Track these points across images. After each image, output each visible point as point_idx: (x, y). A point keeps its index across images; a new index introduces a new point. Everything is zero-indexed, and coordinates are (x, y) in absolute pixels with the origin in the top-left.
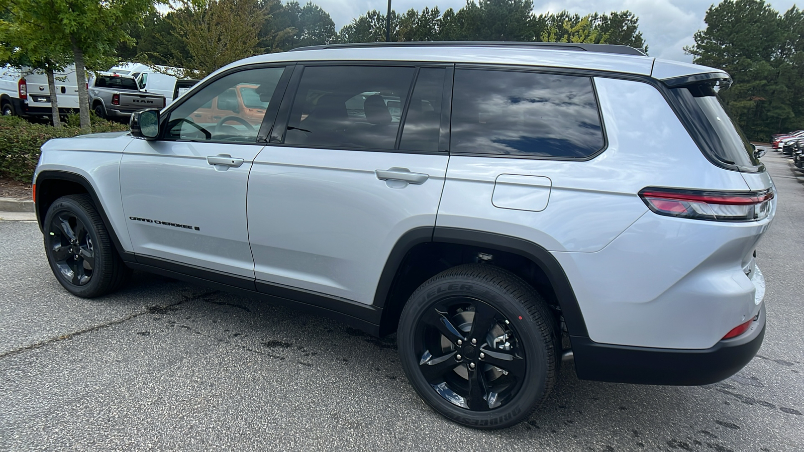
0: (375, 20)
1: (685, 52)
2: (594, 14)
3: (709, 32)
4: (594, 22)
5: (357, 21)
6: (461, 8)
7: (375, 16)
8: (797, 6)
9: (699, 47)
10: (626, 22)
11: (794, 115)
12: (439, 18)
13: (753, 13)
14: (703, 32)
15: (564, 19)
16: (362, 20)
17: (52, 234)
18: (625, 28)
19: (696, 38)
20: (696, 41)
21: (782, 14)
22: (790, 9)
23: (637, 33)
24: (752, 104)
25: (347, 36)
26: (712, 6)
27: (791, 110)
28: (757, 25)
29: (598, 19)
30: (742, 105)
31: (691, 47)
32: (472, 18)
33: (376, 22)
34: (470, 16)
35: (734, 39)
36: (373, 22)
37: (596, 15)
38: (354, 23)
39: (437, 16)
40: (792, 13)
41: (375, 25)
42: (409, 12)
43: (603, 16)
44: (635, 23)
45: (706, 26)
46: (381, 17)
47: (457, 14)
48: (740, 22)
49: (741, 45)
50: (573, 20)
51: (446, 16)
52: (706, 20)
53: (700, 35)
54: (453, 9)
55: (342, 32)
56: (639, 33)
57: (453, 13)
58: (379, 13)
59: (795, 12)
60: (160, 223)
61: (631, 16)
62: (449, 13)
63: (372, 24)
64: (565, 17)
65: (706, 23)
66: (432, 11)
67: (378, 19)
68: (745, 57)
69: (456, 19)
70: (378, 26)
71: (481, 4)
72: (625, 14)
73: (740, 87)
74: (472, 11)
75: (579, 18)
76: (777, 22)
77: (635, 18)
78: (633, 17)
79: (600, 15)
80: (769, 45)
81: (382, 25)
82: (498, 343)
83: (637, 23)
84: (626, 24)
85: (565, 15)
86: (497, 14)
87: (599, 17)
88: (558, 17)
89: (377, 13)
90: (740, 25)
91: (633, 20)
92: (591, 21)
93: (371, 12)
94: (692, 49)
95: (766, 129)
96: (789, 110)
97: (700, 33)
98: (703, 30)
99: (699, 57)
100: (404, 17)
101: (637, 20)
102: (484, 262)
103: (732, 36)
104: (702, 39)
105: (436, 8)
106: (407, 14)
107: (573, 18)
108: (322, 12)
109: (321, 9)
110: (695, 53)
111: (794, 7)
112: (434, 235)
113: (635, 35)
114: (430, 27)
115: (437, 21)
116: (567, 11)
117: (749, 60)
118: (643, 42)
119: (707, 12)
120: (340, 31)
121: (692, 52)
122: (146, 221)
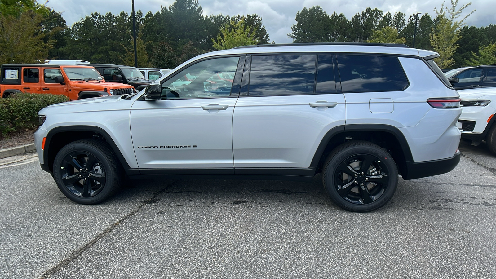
0: (98, 19)
1: (288, 37)
2: (238, 16)
3: (299, 25)
4: (239, 20)
5: (84, 19)
6: (157, 12)
7: (97, 16)
9: (295, 34)
10: (256, 20)
12: (143, 17)
13: (318, 16)
14: (296, 26)
15: (222, 19)
16: (88, 19)
17: (62, 168)
18: (256, 24)
19: (293, 29)
20: (293, 31)
22: (333, 14)
23: (262, 26)
25: (78, 29)
26: (299, 12)
28: (321, 22)
29: (240, 18)
31: (291, 34)
32: (166, 18)
33: (99, 20)
34: (165, 16)
35: (312, 30)
36: (96, 20)
37: (239, 16)
38: (82, 21)
39: (142, 16)
40: (334, 16)
41: (98, 22)
42: (121, 13)
43: (243, 17)
44: (261, 21)
45: (297, 22)
46: (101, 17)
47: (155, 15)
48: (313, 20)
50: (226, 19)
51: (147, 16)
52: (297, 20)
53: (295, 27)
54: (152, 12)
55: (73, 27)
56: (263, 27)
57: (152, 15)
58: (100, 14)
59: (335, 15)
60: (164, 147)
61: (258, 17)
62: (150, 14)
63: (95, 21)
64: (221, 17)
65: (297, 21)
66: (137, 13)
67: (100, 18)
68: (318, 39)
69: (155, 18)
70: (100, 22)
71: (170, 9)
72: (255, 16)
74: (166, 13)
75: (230, 18)
76: (329, 21)
77: (260, 18)
78: (259, 18)
79: (241, 16)
80: (327, 32)
81: (103, 22)
82: (372, 173)
83: (262, 21)
84: (256, 21)
85: (221, 16)
86: (182, 15)
87: (241, 17)
88: (217, 17)
89: (98, 14)
90: (313, 22)
91: (259, 19)
92: (237, 19)
93: (94, 14)
94: (292, 35)
97: (294, 26)
98: (296, 25)
99: (296, 39)
100: (119, 17)
101: (261, 19)
102: (349, 141)
103: (310, 28)
104: (296, 29)
105: (140, 11)
106: (120, 15)
107: (226, 18)
108: (55, 13)
109: (54, 11)
110: (293, 37)
111: (335, 13)
112: (345, 129)
113: (261, 28)
114: (138, 23)
115: (142, 19)
116: (222, 14)
118: (266, 31)
119: (297, 15)
120: (72, 26)
121: (292, 37)
122: (152, 147)
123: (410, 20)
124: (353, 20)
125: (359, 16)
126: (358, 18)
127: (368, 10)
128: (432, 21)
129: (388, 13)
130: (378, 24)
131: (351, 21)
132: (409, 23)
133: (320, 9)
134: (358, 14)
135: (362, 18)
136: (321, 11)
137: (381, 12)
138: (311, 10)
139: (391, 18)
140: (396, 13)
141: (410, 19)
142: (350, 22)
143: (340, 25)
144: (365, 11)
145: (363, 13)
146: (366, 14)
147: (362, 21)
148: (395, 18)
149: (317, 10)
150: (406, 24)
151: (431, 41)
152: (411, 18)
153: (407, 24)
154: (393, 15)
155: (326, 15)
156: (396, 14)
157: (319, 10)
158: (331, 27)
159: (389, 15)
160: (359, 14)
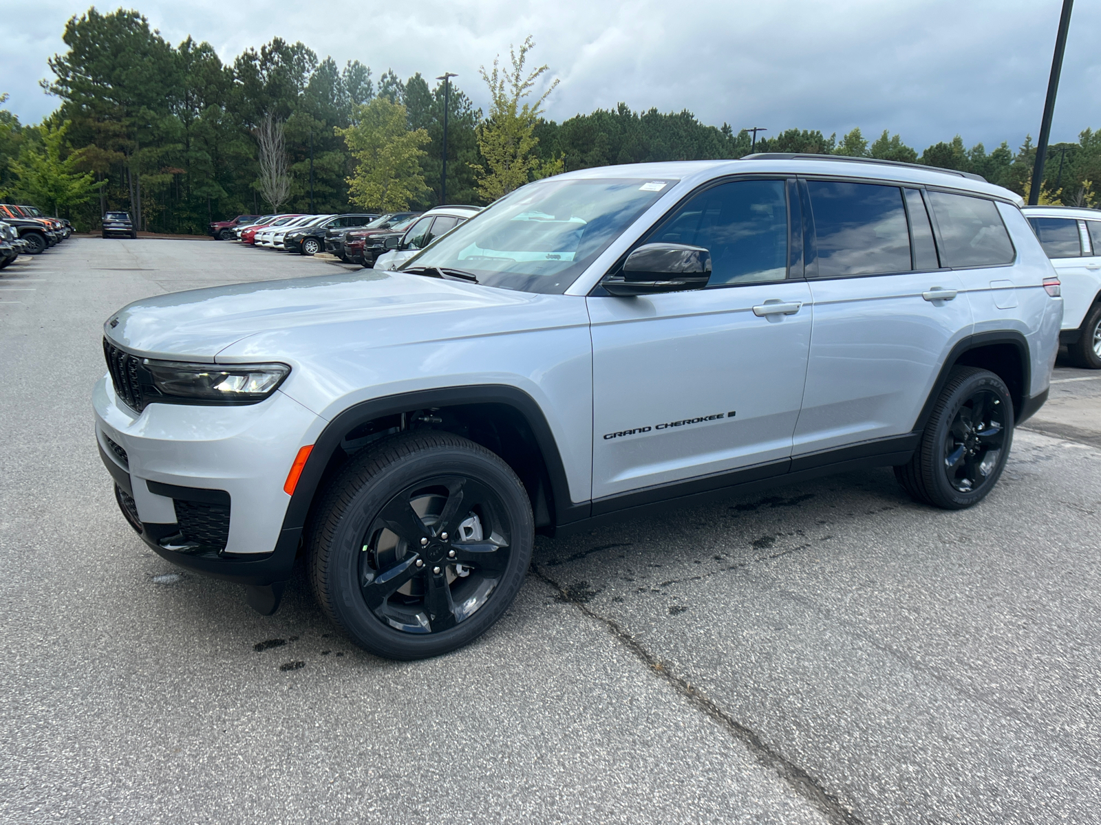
3: (72, 57)
8: (194, 39)
9: (63, 82)
11: (227, 195)
14: (64, 58)
19: (54, 67)
20: (56, 72)
21: (175, 46)
22: (185, 40)
24: (168, 178)
26: (74, 18)
27: (221, 188)
30: (160, 181)
31: (51, 81)
40: (188, 47)
45: (68, 48)
48: (124, 51)
49: (136, 88)
52: (67, 40)
59: (191, 46)
60: (666, 427)
65: (67, 43)
73: (149, 152)
76: (172, 57)
94: (55, 86)
95: (195, 215)
96: (217, 187)
97: (59, 59)
98: (63, 55)
104: (64, 69)
110: (60, 93)
111: (189, 39)
117: (152, 112)
119: (66, 27)
121: (55, 91)
122: (637, 431)
123: (382, 85)
124: (238, 65)
125: (254, 58)
126: (253, 63)
127: (278, 45)
128: (431, 92)
129: (328, 61)
130: (306, 85)
131: (232, 67)
132: (381, 91)
133: (140, 22)
134: (250, 52)
135: (263, 64)
136: (145, 27)
137: (313, 58)
138: (111, 19)
139: (336, 74)
140: (349, 62)
141: (382, 81)
142: (232, 71)
143: (206, 74)
144: (270, 45)
145: (264, 49)
146: (271, 53)
147: (265, 72)
148: (346, 74)
149: (133, 22)
150: (374, 94)
151: (481, 144)
152: (386, 80)
153: (377, 94)
154: (341, 68)
155: (161, 41)
156: (349, 65)
157: (137, 24)
158: (179, 76)
159: (330, 65)
160: (252, 50)
